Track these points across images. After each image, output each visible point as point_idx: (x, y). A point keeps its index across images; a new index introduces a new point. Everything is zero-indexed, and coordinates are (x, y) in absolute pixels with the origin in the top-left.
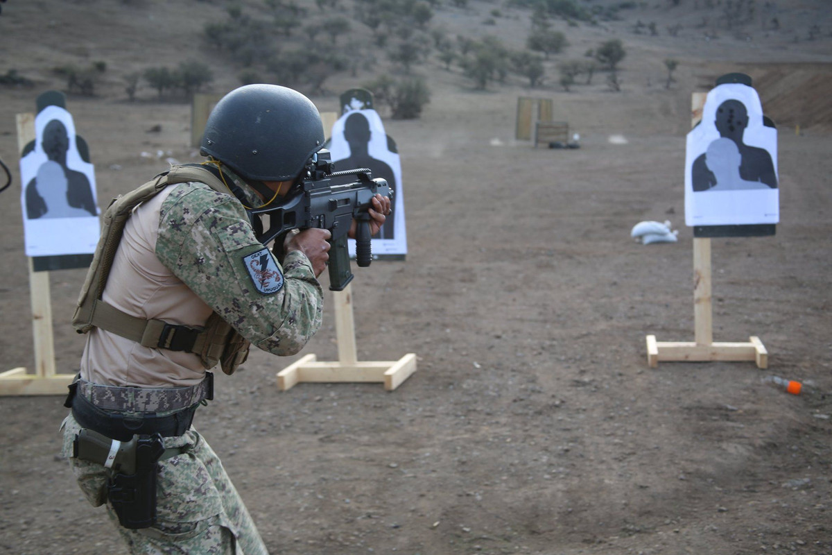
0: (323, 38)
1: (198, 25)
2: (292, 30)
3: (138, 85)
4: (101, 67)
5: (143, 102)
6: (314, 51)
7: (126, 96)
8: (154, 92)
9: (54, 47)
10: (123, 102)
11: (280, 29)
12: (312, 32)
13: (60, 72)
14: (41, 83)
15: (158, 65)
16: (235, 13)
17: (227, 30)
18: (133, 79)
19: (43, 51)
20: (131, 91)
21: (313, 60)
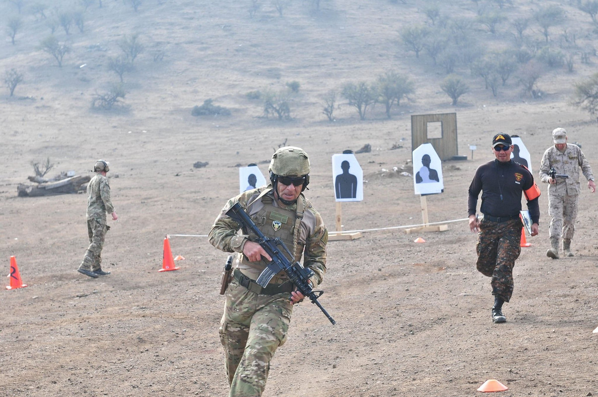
0: (533, 31)
1: (393, 32)
2: (497, 26)
3: (336, 105)
4: (295, 87)
5: (342, 121)
6: (524, 48)
7: (324, 117)
8: (354, 109)
9: (243, 71)
10: (321, 123)
11: (484, 26)
12: (520, 25)
13: (254, 97)
14: (237, 110)
15: (355, 80)
16: (432, 14)
17: (425, 33)
18: (331, 97)
19: (233, 77)
20: (328, 111)
21: (523, 58)
